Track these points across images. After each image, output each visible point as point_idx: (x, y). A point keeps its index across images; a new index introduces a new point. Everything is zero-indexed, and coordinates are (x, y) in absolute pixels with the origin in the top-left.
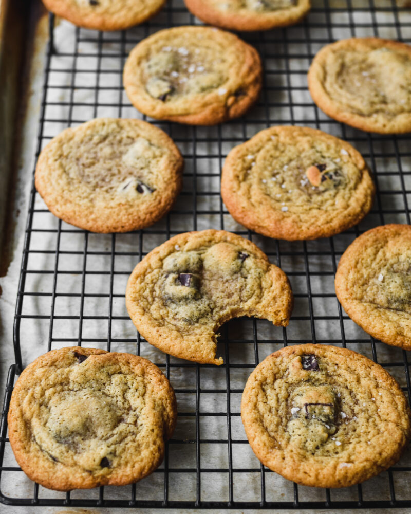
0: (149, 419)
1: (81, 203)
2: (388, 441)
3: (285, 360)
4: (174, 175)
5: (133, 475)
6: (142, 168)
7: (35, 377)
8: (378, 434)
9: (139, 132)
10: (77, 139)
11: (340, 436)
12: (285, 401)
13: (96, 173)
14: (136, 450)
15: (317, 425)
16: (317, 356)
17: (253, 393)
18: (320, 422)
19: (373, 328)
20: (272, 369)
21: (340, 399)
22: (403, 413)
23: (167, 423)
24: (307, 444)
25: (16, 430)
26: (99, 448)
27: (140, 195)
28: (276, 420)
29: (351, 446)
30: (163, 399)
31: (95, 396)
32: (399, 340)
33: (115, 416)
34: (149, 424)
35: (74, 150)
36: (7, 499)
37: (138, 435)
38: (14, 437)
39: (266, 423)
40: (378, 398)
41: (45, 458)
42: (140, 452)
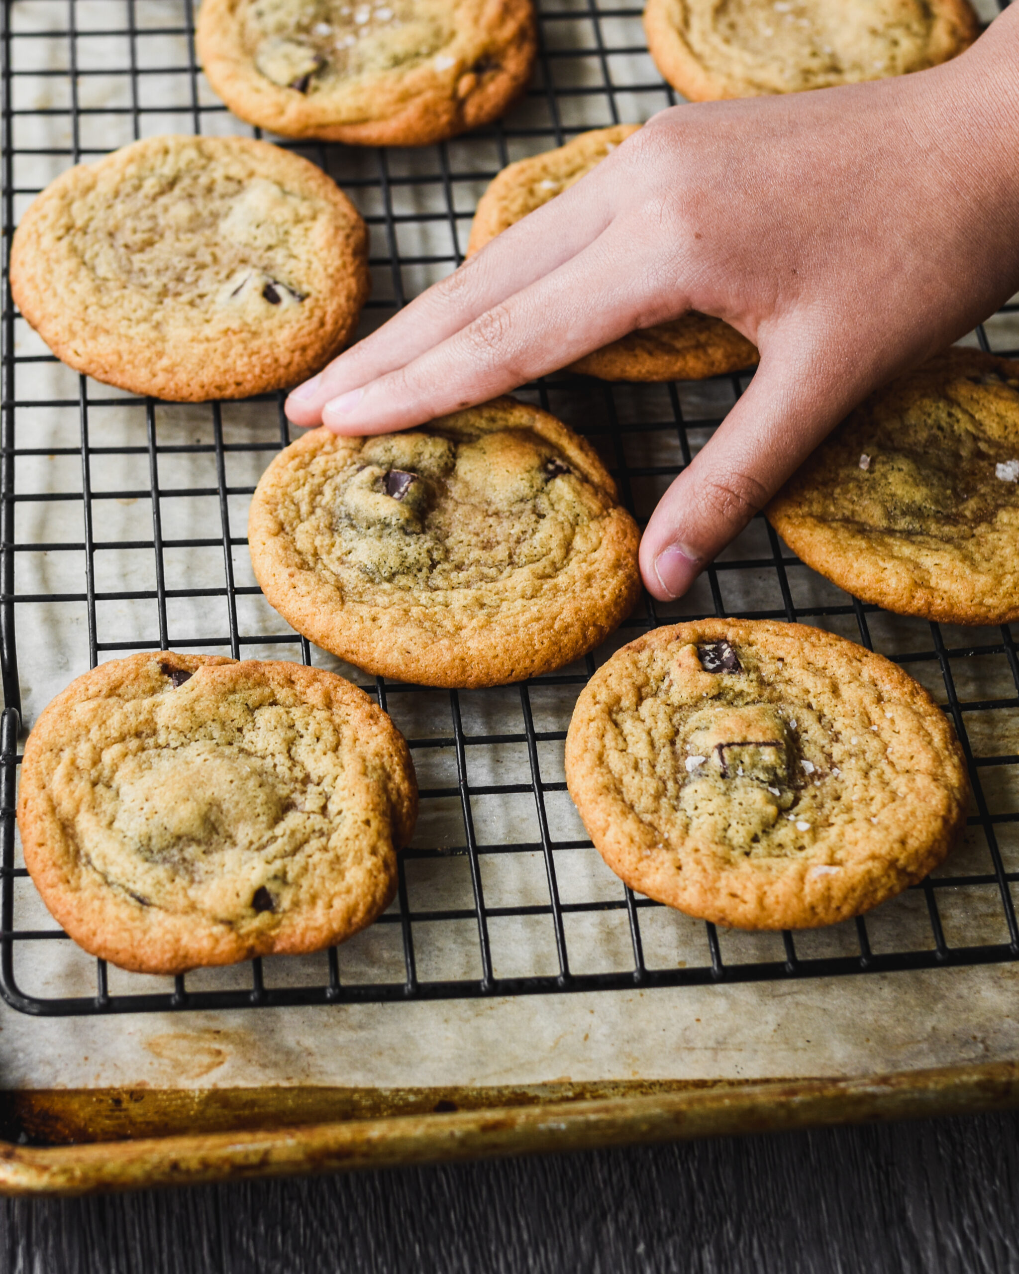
0: (357, 798)
1: (132, 332)
2: (919, 813)
3: (658, 654)
4: (349, 259)
5: (331, 925)
6: (270, 248)
7: (73, 721)
8: (894, 800)
9: (254, 165)
10: (104, 188)
11: (805, 811)
12: (668, 745)
13: (161, 265)
14: (333, 869)
15: (749, 789)
16: (734, 641)
17: (591, 730)
18: (756, 782)
19: (858, 576)
20: (630, 676)
21: (797, 733)
22: (947, 753)
23: (399, 807)
24: (730, 833)
25: (41, 841)
26: (246, 868)
27: (273, 308)
28: (652, 786)
29: (833, 832)
30: (382, 756)
31: (222, 756)
32: (921, 599)
33: (275, 798)
34: (357, 810)
35: (100, 214)
36: (33, 1001)
37: (334, 837)
38: (39, 858)
39: (630, 794)
40: (886, 724)
41: (119, 899)
42: (342, 874)
